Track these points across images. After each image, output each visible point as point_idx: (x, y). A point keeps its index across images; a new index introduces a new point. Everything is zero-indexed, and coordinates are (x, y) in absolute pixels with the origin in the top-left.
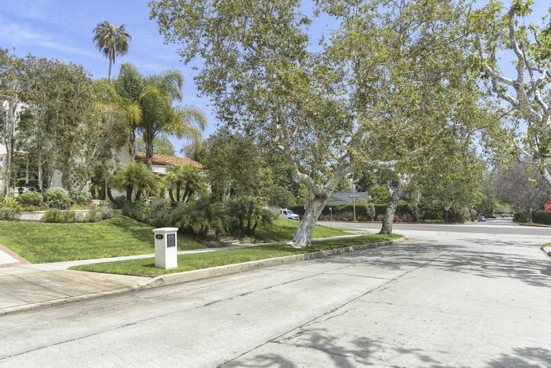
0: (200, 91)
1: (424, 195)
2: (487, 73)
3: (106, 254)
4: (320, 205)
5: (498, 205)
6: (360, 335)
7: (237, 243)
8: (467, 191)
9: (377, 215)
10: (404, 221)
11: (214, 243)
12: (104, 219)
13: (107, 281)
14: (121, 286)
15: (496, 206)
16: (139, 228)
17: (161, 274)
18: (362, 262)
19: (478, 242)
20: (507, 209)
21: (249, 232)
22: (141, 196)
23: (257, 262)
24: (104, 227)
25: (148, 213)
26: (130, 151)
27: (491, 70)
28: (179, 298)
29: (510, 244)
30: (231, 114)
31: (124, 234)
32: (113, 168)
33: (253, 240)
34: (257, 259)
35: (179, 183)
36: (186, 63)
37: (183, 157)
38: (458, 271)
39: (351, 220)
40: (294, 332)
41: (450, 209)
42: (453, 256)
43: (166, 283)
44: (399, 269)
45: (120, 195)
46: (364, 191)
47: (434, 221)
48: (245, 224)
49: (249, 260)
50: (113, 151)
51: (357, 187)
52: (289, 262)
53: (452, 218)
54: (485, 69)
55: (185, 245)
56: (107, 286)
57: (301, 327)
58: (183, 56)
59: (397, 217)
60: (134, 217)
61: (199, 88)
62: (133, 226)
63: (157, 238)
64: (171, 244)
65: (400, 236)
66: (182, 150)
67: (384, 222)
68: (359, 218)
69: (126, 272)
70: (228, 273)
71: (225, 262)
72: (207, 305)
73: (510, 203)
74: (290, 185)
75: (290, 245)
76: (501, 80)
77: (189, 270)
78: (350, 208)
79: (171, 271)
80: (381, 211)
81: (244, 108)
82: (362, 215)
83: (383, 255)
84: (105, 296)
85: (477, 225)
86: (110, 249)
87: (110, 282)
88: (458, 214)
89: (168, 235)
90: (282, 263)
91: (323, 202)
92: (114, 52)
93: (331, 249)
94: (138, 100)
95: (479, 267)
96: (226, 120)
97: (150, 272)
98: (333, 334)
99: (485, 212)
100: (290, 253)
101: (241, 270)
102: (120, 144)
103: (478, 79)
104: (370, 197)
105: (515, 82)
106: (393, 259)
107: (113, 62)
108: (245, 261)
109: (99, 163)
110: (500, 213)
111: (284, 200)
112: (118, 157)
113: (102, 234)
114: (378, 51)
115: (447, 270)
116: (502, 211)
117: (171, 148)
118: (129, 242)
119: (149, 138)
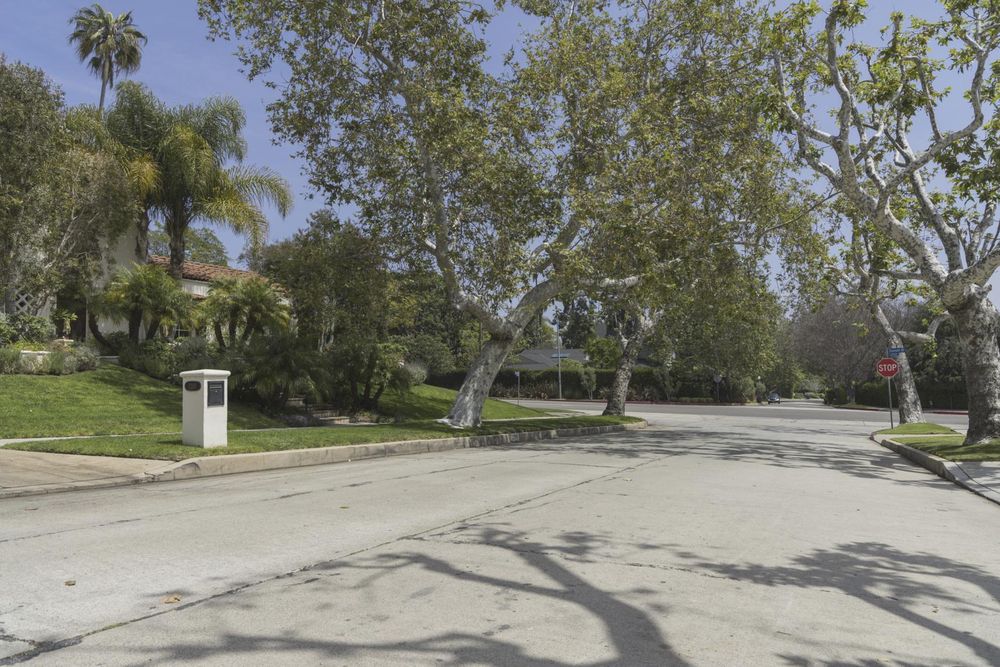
0: (279, 134)
1: (680, 355)
2: (790, 122)
3: (83, 429)
4: (499, 352)
5: (801, 376)
6: (570, 529)
7: (345, 421)
8: (751, 349)
9: (599, 387)
10: (645, 400)
11: (301, 418)
12: (80, 370)
13: (80, 467)
14: (111, 474)
15: (797, 378)
16: (153, 389)
17: (193, 456)
18: (572, 449)
19: (768, 429)
20: (815, 384)
21: (368, 404)
22: (158, 333)
23: (381, 445)
24: (80, 385)
25: (171, 362)
26: (138, 250)
27: (797, 117)
28: (228, 490)
29: (821, 432)
30: (338, 179)
31: (121, 397)
32: (101, 274)
33: (375, 417)
34: (383, 441)
35: (235, 311)
36: (251, 77)
37: (244, 269)
38: (737, 460)
39: (553, 396)
40: (451, 527)
41: (723, 378)
42: (728, 443)
43: (204, 472)
44: (637, 456)
45: (116, 329)
46: (577, 347)
47: (696, 399)
48: (361, 389)
49: (366, 441)
50: (103, 243)
51: (564, 340)
52: (441, 449)
53: (725, 395)
54: (788, 115)
55: (245, 420)
56: (84, 475)
57: (464, 521)
58: (246, 62)
59: (634, 392)
60: (144, 370)
61: (277, 130)
62: (140, 384)
63: (187, 388)
64: (214, 400)
65: (640, 420)
66: (241, 257)
67: (610, 399)
68: (566, 393)
69: (123, 451)
70: (326, 461)
71: (321, 443)
72: (283, 497)
73: (819, 372)
74: (446, 333)
75: (443, 424)
76: (813, 134)
77: (250, 452)
78: (551, 376)
79: (214, 452)
80: (607, 381)
81: (363, 172)
82: (573, 387)
83: (612, 443)
84: (76, 489)
85: (766, 407)
86: (91, 421)
87: (87, 467)
88: (735, 388)
89: (209, 383)
90: (429, 449)
91: (504, 347)
92: (111, 66)
93: (519, 431)
94: (155, 152)
95: (772, 456)
96: (329, 191)
97: (171, 452)
98: (522, 528)
99: (779, 387)
100: (444, 435)
101: (351, 457)
102: (117, 228)
103: (775, 133)
104: (587, 358)
105: (835, 138)
106: (628, 446)
107: (108, 85)
108: (358, 443)
109: (73, 263)
110: (804, 391)
111: (434, 360)
112: (114, 254)
113: (76, 396)
114: (608, 77)
115: (718, 459)
116: (807, 388)
117: (220, 252)
118: (131, 410)
119: (177, 226)
